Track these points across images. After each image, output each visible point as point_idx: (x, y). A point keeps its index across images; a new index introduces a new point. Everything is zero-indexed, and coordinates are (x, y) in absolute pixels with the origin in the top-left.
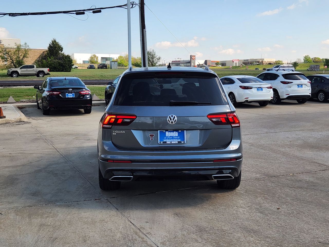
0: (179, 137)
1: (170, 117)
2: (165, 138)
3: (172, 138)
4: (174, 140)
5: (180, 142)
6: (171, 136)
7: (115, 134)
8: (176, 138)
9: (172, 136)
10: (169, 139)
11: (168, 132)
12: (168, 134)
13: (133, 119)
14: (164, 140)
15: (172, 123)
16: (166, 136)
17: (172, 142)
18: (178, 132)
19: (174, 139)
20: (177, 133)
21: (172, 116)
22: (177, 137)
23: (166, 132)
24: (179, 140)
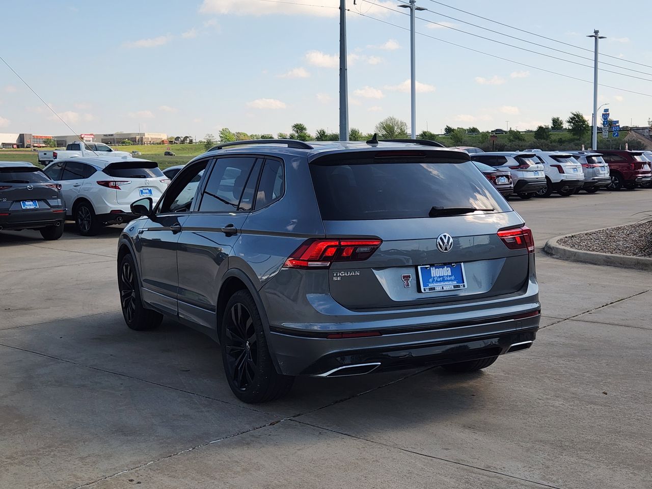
0: (453, 278)
1: (441, 238)
2: (431, 280)
3: (443, 279)
4: (447, 283)
5: (458, 286)
6: (440, 277)
7: (339, 279)
8: (449, 278)
9: (442, 276)
10: (437, 281)
11: (434, 268)
12: (435, 272)
13: (377, 245)
14: (429, 285)
15: (446, 249)
16: (432, 276)
17: (445, 288)
18: (452, 267)
19: (446, 281)
20: (449, 268)
21: (445, 236)
22: (450, 276)
23: (432, 268)
24: (455, 283)
